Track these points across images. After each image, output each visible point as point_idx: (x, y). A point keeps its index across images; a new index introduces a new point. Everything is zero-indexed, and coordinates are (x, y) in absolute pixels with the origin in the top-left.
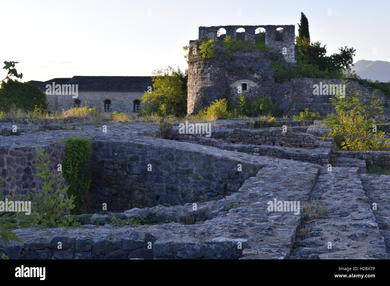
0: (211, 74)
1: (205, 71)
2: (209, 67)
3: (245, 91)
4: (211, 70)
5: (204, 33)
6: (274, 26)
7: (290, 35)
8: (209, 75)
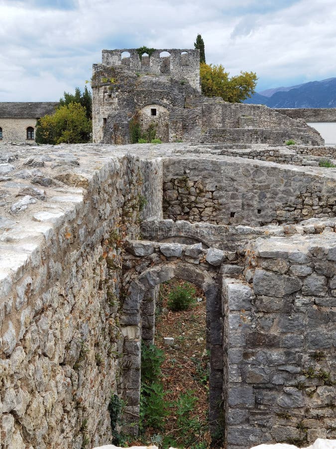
0: (118, 99)
1: (113, 95)
2: (117, 91)
3: (155, 117)
4: (118, 95)
5: (108, 56)
6: (179, 50)
7: (195, 59)
8: (116, 100)
